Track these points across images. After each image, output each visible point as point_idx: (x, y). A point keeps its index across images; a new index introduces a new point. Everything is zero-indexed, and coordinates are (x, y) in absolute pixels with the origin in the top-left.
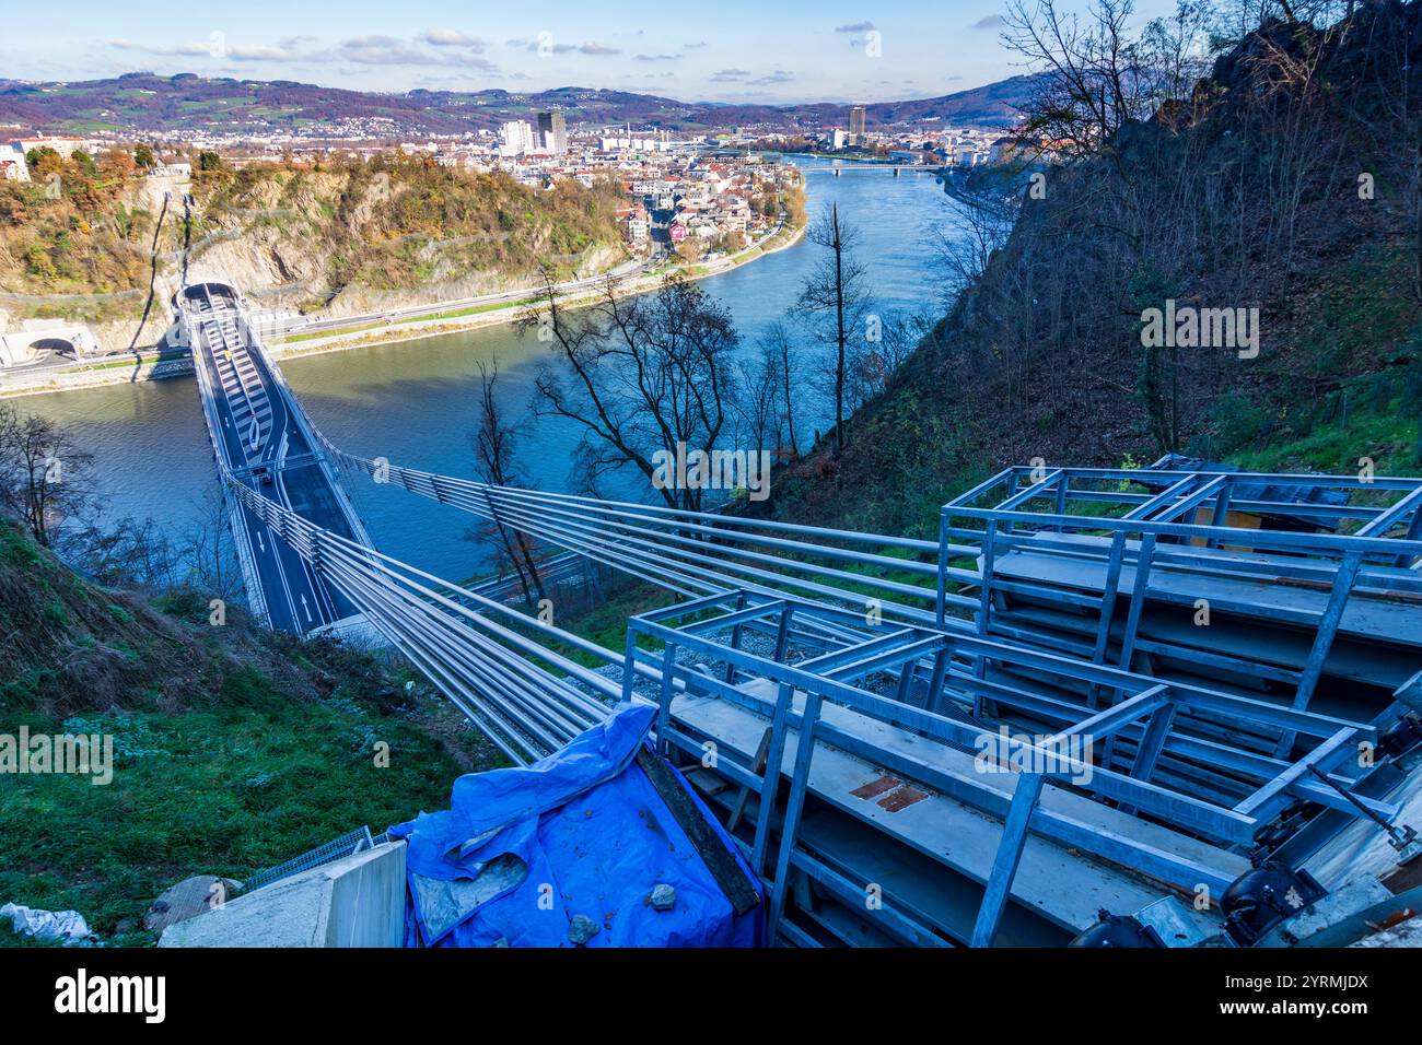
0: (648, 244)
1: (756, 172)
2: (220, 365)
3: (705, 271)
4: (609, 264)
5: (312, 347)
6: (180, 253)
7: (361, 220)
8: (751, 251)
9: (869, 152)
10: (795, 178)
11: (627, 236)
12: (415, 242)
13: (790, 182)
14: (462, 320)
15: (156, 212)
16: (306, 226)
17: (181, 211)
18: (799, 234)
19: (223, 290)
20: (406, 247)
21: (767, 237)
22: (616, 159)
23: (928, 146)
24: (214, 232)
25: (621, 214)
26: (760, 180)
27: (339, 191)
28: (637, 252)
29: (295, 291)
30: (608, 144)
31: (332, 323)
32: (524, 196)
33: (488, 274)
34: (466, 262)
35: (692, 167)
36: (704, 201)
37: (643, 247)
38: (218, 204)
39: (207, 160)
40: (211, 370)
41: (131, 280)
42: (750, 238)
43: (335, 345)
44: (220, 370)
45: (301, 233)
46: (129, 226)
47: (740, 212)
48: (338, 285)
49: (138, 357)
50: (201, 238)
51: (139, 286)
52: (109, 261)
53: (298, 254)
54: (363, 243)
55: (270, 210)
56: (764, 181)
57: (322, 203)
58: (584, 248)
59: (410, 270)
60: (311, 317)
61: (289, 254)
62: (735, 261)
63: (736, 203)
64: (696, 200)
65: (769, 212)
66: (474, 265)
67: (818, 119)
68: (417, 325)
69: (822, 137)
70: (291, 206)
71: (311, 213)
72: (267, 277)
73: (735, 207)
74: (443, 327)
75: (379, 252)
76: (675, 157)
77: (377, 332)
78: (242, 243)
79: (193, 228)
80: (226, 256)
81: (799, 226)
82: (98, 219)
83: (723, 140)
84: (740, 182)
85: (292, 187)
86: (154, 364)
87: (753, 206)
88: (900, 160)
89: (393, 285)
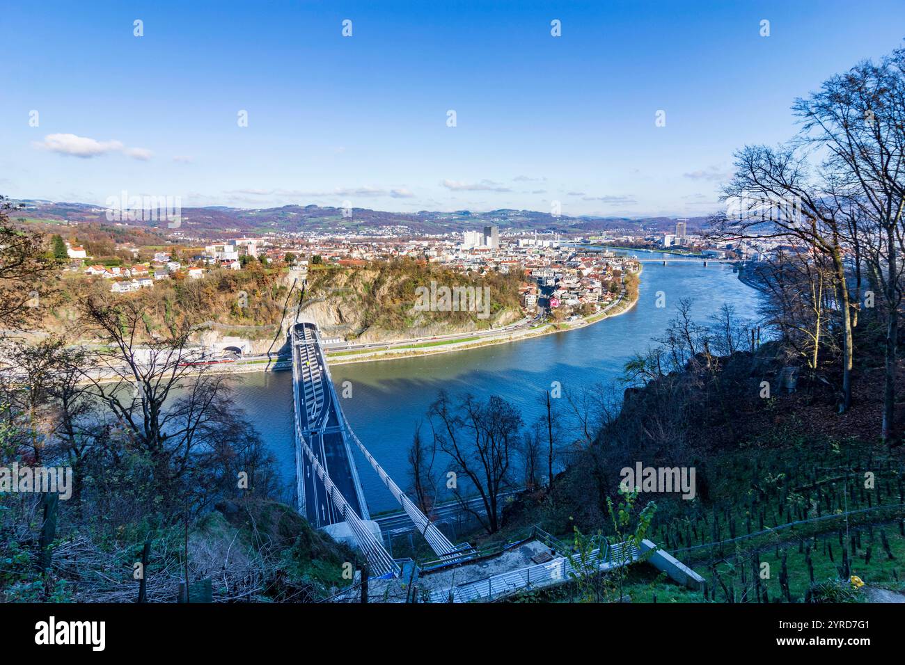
0: (536, 309)
1: (610, 263)
2: (304, 369)
3: (568, 327)
4: (511, 320)
5: (347, 359)
6: (297, 308)
7: (382, 294)
8: (599, 315)
9: (688, 249)
10: (635, 267)
11: (523, 304)
12: (407, 305)
13: (631, 269)
14: (425, 349)
15: (289, 288)
16: (355, 296)
17: (300, 287)
18: (632, 305)
19: (311, 326)
20: (402, 308)
21: (611, 306)
22: (525, 253)
23: (729, 247)
24: (313, 298)
25: (522, 290)
26: (611, 269)
27: (374, 279)
28: (529, 313)
29: (344, 329)
30: (522, 242)
31: (360, 347)
32: (467, 282)
33: (443, 324)
34: (431, 317)
35: (571, 258)
36: (573, 282)
37: (532, 311)
38: (317, 285)
39: (316, 260)
40: (299, 371)
41: (272, 320)
42: (599, 307)
43: (359, 359)
44: (304, 371)
45: (353, 300)
46: (277, 294)
47: (594, 290)
48: (366, 326)
49: (270, 358)
50: (306, 300)
51: (275, 323)
52: (265, 310)
53: (349, 310)
54: (381, 305)
55: (340, 288)
56: (614, 269)
57: (365, 285)
58: (497, 311)
59: (402, 320)
60: (350, 344)
61: (345, 310)
62: (588, 321)
63: (593, 283)
64: (568, 281)
65: (614, 290)
66: (435, 319)
67: (656, 226)
68: (401, 351)
69: (657, 238)
70: (350, 286)
71: (359, 290)
72: (333, 320)
73: (593, 286)
74: (415, 352)
75: (388, 310)
76: (560, 252)
77: (381, 353)
78: (325, 304)
79: (304, 295)
80: (316, 310)
81: (632, 300)
82: (265, 290)
83: (593, 240)
84: (599, 269)
85: (352, 278)
86: (275, 363)
87: (604, 285)
88: (709, 256)
89: (393, 328)
